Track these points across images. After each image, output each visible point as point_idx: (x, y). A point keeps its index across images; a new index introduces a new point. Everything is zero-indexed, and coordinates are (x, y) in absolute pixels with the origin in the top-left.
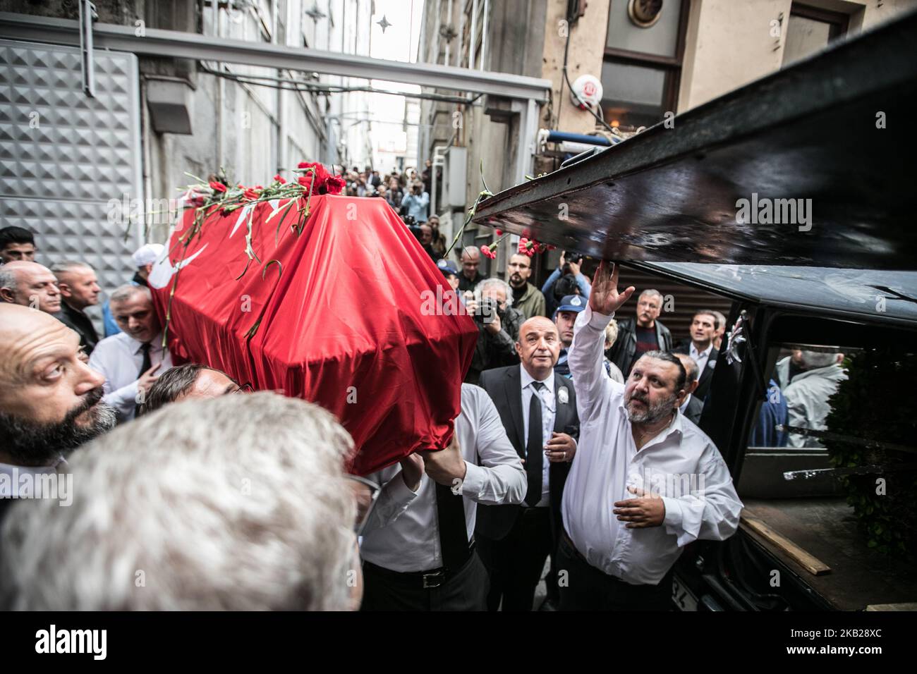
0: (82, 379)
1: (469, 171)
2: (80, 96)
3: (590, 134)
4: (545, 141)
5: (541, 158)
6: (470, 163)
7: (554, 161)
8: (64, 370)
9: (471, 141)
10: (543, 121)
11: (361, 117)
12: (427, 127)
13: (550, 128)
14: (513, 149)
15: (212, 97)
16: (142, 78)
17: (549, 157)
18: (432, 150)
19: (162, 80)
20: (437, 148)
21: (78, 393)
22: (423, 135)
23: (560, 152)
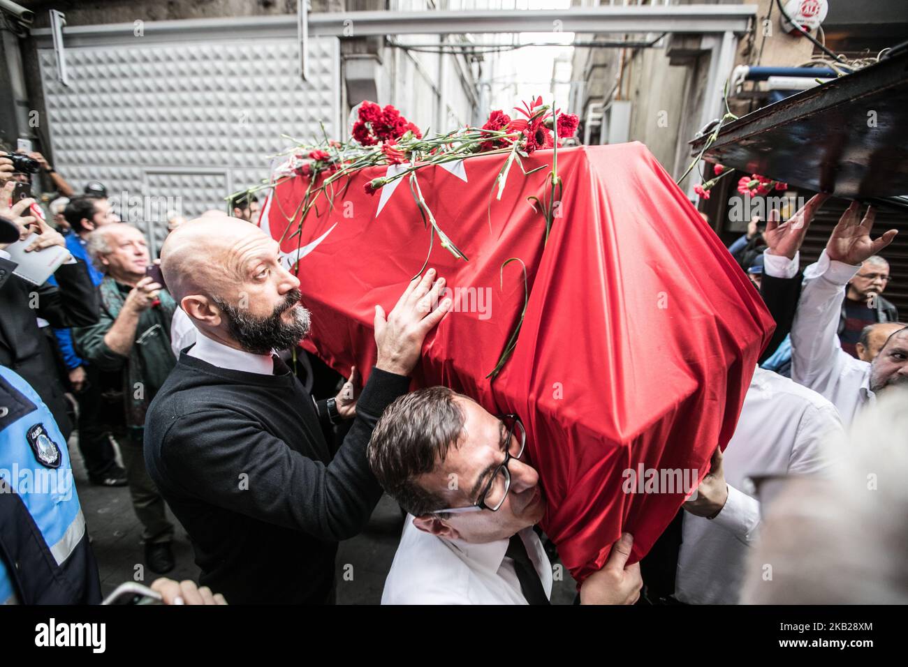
0: (283, 280)
1: (633, 127)
2: (298, 80)
3: (805, 66)
4: (742, 80)
5: (734, 102)
6: (634, 117)
7: (751, 104)
8: (269, 272)
9: (637, 93)
10: (740, 58)
11: (508, 80)
12: (581, 84)
13: (749, 63)
14: (698, 94)
15: (389, 71)
16: (342, 58)
17: (744, 99)
18: (585, 108)
19: (357, 59)
20: (592, 106)
21: (281, 293)
22: (576, 93)
23: (759, 92)
